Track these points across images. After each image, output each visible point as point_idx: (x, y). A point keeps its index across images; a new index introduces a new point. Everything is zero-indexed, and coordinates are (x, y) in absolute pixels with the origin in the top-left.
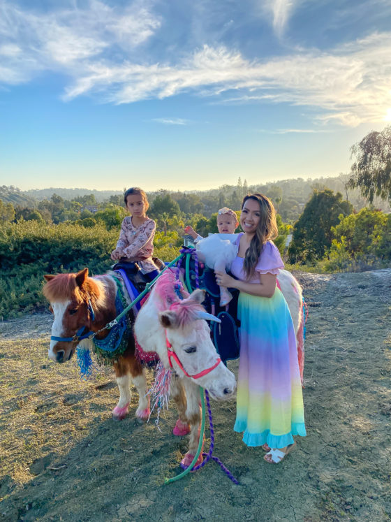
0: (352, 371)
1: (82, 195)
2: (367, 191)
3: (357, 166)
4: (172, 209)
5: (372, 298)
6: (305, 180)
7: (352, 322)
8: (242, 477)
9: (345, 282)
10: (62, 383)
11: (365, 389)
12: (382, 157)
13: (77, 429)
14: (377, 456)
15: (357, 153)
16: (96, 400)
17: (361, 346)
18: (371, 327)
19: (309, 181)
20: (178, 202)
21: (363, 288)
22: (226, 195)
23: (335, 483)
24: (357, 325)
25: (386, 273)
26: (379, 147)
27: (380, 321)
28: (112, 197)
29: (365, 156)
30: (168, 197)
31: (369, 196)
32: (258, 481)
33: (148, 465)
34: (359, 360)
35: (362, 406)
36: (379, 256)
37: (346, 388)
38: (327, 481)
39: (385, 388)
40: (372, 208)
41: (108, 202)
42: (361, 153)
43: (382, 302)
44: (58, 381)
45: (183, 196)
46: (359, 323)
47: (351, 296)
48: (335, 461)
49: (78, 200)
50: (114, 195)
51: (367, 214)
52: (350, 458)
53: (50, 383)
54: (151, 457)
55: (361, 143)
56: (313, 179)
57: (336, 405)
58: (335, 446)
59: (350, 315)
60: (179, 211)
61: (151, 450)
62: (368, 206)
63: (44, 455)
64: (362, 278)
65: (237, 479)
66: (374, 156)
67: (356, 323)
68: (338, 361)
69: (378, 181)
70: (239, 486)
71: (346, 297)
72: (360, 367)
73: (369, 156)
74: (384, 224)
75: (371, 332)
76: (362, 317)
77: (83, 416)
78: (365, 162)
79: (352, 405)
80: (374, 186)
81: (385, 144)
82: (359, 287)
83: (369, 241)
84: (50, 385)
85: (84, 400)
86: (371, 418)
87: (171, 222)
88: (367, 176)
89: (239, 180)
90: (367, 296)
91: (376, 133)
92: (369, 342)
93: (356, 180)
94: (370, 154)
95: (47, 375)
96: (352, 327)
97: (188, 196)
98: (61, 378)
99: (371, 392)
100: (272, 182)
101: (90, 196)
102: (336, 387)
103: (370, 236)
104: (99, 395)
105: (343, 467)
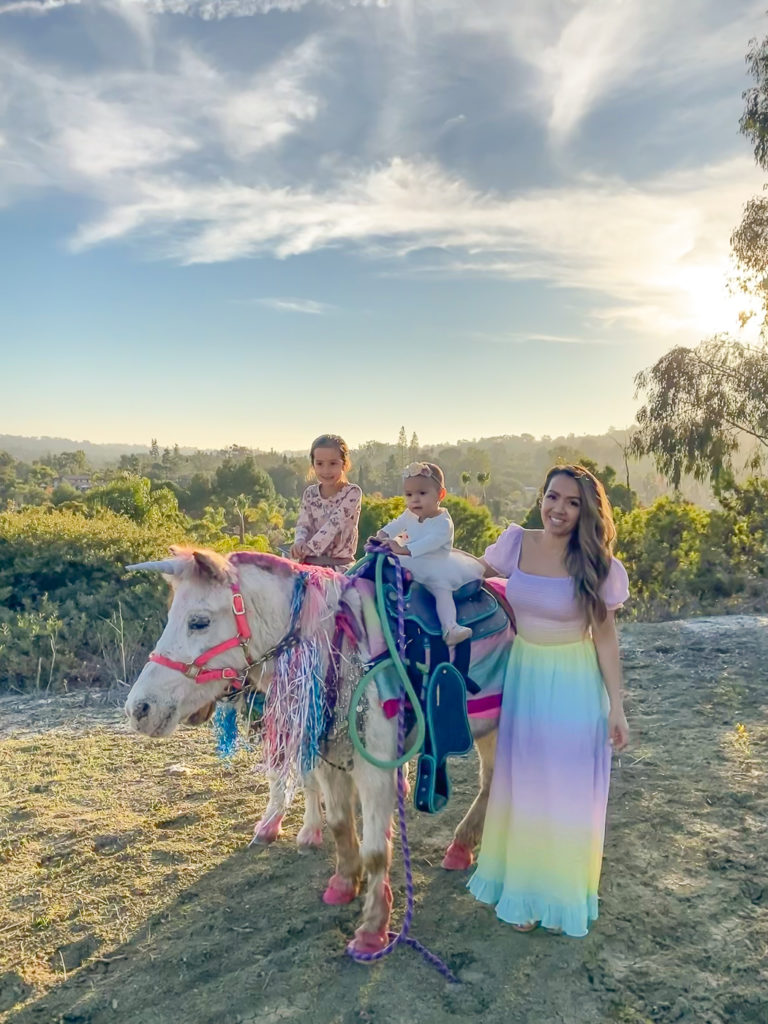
0: (652, 798)
1: (57, 452)
2: (667, 464)
3: (648, 413)
4: (257, 488)
5: (682, 671)
6: (538, 438)
7: (647, 714)
8: (463, 970)
9: (630, 639)
10: (83, 817)
11: (678, 828)
12: (698, 398)
13: (133, 893)
14: (706, 937)
15: (649, 387)
16: (162, 846)
17: (666, 754)
18: (684, 723)
19: (546, 440)
20: (272, 473)
21: (665, 651)
22: (373, 463)
23: (633, 977)
24: (658, 720)
25: (708, 624)
26: (690, 379)
27: (700, 713)
28: (124, 457)
29: (663, 395)
30: (249, 463)
31: (671, 472)
32: (493, 976)
33: (283, 953)
34: (665, 778)
35: (676, 855)
36: (694, 592)
37: (642, 826)
38: (618, 976)
39: (716, 826)
40: (678, 498)
41: (114, 468)
42: (655, 387)
43: (703, 680)
44: (75, 814)
45: (281, 463)
46: (660, 716)
47: (642, 667)
48: (630, 944)
49: (47, 462)
50: (129, 454)
51: (667, 508)
52: (658, 939)
53: (57, 817)
54: (288, 940)
55: (656, 370)
56: (554, 437)
57: (627, 854)
58: (629, 921)
59: (642, 701)
60: (272, 492)
61: (284, 929)
62: (671, 494)
63: (76, 938)
64: (661, 634)
65: (455, 973)
66: (682, 395)
67: (654, 717)
68: (626, 781)
69: (688, 445)
70: (459, 986)
71: (633, 668)
72: (667, 791)
73: (671, 395)
74: (701, 531)
75: (685, 732)
76: (666, 705)
77: (140, 872)
78: (663, 404)
79: (655, 855)
80: (682, 455)
81: (701, 373)
82: (658, 651)
83: (673, 562)
84: (60, 820)
85: (138, 845)
86: (692, 876)
87: (253, 515)
88: (667, 433)
89: (402, 433)
90: (675, 668)
91: (683, 351)
92: (682, 749)
93: (646, 440)
94: (672, 391)
95: (47, 803)
96: (646, 722)
97: (293, 461)
98: (78, 809)
99: (689, 833)
100: (470, 440)
101: (74, 455)
102: (625, 825)
103: (674, 552)
104: (165, 837)
105: (645, 955)
